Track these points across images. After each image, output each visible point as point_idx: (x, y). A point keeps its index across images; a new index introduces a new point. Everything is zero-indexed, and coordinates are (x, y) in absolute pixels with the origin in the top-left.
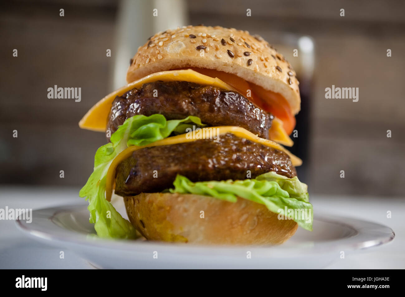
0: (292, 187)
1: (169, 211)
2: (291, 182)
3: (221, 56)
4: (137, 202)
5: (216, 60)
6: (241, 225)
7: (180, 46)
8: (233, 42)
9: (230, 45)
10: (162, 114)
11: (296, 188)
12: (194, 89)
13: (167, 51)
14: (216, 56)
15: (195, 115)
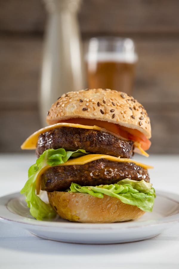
0: (140, 187)
1: (68, 202)
2: (139, 184)
3: (96, 114)
4: (52, 196)
5: (94, 116)
6: (108, 210)
7: (74, 107)
8: (105, 103)
9: (102, 105)
10: (63, 148)
11: (142, 187)
12: (82, 133)
13: (66, 111)
14: (93, 114)
15: (82, 149)
